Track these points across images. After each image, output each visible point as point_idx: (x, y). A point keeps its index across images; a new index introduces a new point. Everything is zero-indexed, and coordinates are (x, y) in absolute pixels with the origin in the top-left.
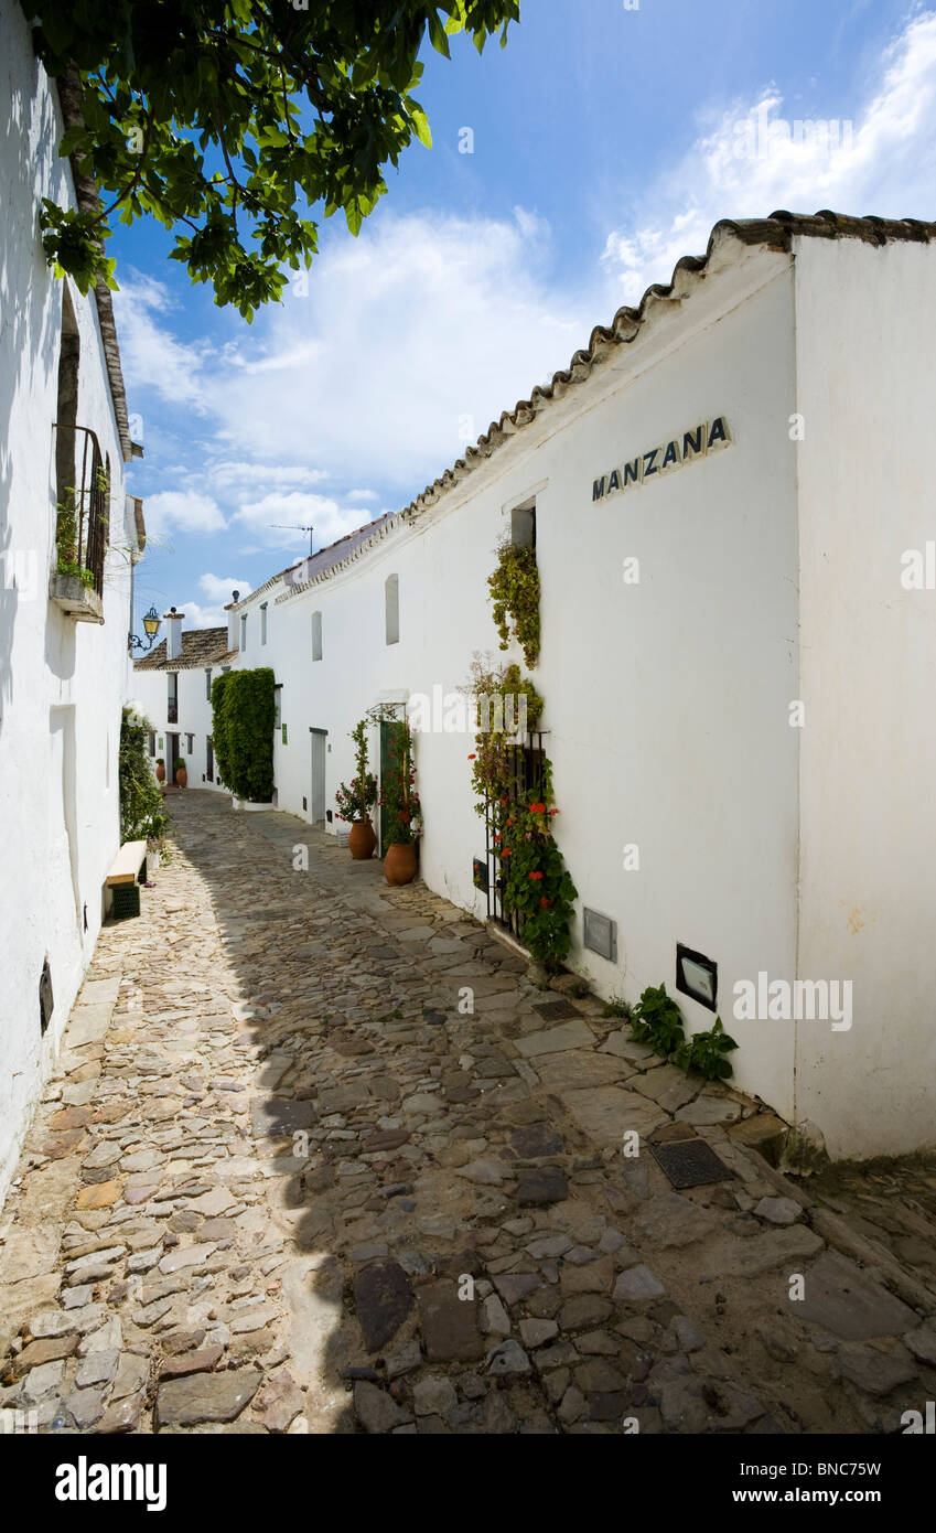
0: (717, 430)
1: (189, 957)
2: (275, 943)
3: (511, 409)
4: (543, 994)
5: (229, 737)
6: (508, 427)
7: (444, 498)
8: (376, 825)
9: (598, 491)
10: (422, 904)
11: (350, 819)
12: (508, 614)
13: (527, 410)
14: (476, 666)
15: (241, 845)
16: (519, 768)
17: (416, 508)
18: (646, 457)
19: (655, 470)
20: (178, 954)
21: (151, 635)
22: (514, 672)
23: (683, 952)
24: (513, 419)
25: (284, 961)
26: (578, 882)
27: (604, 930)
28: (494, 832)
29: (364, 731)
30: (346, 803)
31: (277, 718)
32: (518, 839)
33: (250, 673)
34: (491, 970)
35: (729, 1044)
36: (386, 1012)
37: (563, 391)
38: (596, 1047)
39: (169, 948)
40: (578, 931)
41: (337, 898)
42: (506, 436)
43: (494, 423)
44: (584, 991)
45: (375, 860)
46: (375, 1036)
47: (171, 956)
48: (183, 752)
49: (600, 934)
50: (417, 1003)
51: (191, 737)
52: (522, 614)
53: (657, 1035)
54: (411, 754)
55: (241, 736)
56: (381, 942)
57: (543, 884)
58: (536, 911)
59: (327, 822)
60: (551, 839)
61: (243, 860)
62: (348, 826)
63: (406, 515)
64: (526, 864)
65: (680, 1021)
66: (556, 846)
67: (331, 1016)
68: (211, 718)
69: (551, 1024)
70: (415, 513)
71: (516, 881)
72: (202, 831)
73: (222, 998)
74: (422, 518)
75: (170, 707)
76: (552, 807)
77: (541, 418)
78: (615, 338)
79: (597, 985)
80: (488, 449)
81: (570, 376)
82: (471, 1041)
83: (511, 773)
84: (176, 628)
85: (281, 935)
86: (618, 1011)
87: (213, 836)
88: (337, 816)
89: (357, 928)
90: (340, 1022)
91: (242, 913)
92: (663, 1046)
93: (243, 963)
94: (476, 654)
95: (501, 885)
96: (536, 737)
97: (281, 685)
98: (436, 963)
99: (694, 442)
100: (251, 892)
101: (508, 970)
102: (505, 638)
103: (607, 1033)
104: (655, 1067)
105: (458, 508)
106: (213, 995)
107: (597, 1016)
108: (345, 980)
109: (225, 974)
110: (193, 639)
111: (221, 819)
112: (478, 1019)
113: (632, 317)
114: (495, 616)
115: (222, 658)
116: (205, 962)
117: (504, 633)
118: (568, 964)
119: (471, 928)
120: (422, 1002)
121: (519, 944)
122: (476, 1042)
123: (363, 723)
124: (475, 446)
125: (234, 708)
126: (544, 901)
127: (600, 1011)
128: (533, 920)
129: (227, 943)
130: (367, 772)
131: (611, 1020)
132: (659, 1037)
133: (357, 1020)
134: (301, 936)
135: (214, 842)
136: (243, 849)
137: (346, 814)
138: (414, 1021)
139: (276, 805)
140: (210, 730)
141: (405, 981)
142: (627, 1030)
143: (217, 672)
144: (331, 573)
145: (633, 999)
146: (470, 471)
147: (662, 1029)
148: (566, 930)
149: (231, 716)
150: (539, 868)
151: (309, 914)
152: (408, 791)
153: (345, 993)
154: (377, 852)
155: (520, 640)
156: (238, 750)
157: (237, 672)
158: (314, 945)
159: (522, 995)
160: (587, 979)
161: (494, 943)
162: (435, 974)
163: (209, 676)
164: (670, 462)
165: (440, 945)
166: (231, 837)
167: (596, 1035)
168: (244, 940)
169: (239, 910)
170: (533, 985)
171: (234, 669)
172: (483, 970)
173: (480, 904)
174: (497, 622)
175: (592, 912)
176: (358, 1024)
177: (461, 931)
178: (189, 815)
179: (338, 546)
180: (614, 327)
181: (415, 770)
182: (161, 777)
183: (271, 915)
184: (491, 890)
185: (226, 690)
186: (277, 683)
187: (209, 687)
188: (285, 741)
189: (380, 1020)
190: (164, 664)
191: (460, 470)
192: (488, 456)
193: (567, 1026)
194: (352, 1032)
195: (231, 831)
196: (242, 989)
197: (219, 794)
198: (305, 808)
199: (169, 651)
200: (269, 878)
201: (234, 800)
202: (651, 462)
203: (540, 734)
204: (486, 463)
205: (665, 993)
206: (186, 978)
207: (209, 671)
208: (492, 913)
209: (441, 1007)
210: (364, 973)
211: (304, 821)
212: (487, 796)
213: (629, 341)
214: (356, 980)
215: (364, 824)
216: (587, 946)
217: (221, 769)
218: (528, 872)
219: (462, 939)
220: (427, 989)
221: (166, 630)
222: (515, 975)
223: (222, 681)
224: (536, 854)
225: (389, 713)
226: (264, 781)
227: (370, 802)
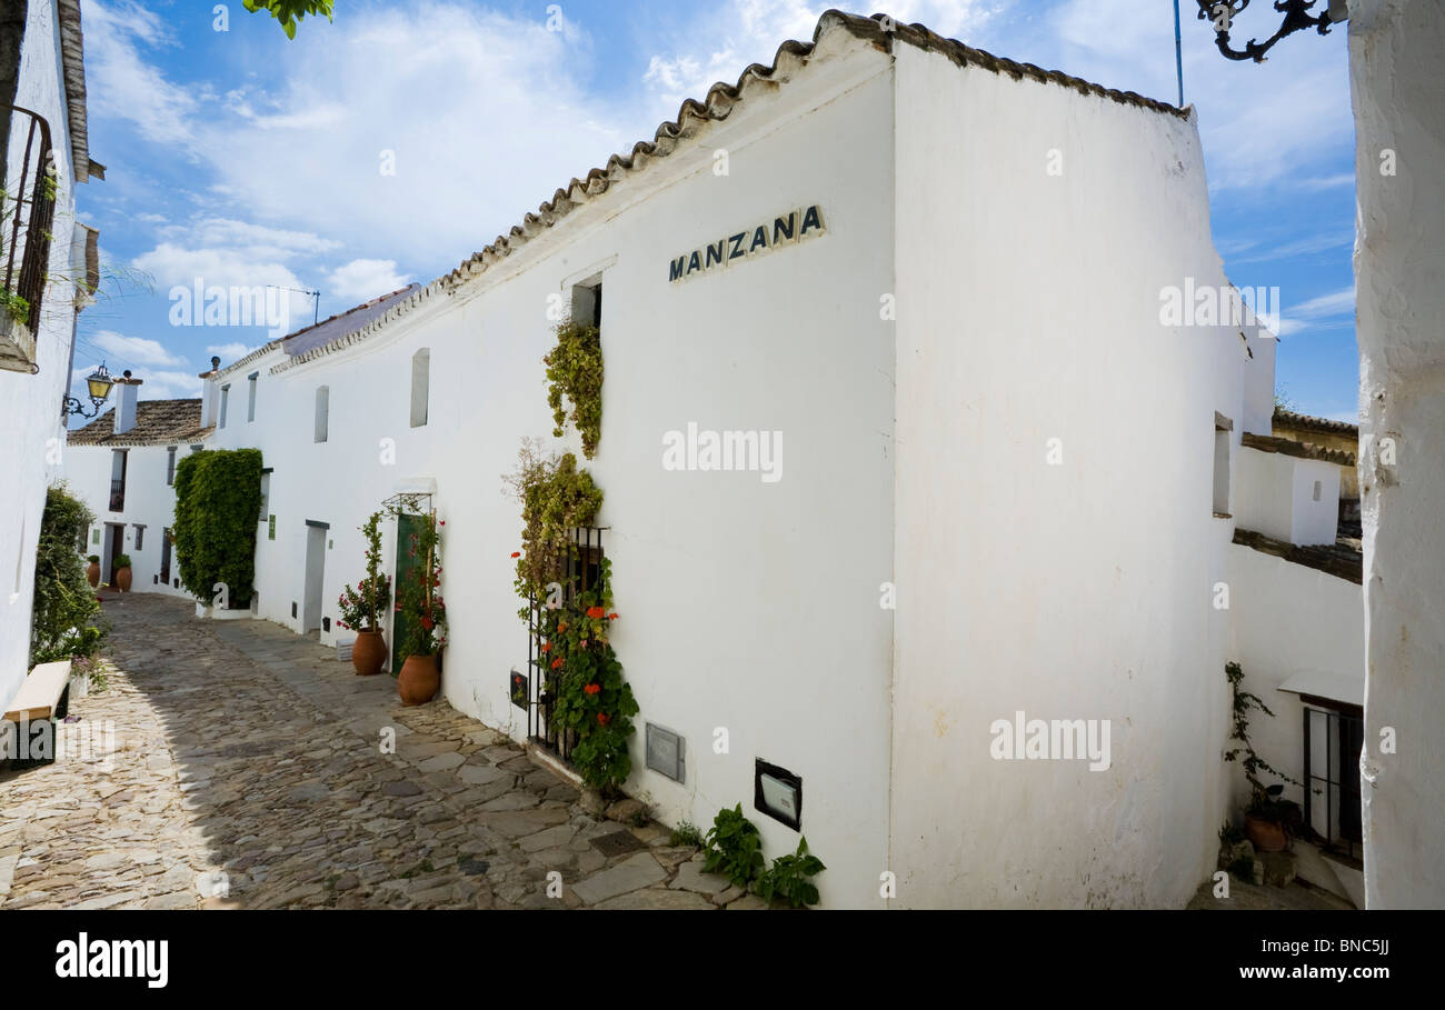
0: (811, 218)
1: (130, 816)
2: (257, 785)
3: (583, 177)
4: (600, 825)
5: (197, 529)
6: (577, 195)
7: (493, 268)
8: (388, 635)
9: (676, 271)
10: (447, 725)
11: (356, 626)
12: (565, 397)
13: (600, 179)
14: (524, 453)
15: (207, 662)
16: (573, 568)
17: (459, 275)
18: (731, 240)
19: (741, 253)
20: (112, 811)
21: (97, 400)
22: (569, 461)
23: (763, 768)
24: (584, 187)
25: (270, 808)
26: (639, 694)
27: (670, 747)
28: (539, 640)
29: (378, 525)
30: (351, 608)
31: (262, 508)
32: (572, 647)
33: (231, 454)
34: (536, 801)
35: (815, 866)
36: (412, 865)
37: (643, 162)
38: (667, 883)
39: (99, 805)
40: (639, 749)
41: (339, 724)
42: (573, 205)
43: (561, 190)
44: (645, 818)
45: (385, 675)
46: (398, 897)
47: (103, 816)
48: (128, 547)
49: (665, 752)
50: (450, 849)
51: (141, 529)
52: (582, 398)
53: (734, 863)
54: (436, 552)
55: (214, 529)
56: (400, 776)
57: (600, 698)
58: (592, 730)
59: (322, 631)
60: (609, 647)
61: (210, 681)
62: (352, 636)
63: (446, 282)
64: (580, 676)
65: (759, 845)
66: (613, 655)
67: (338, 877)
68: (174, 506)
69: (612, 860)
70: (457, 281)
71: (569, 695)
72: (152, 646)
73: (182, 868)
74: (465, 286)
75: (113, 492)
76: (610, 612)
77: (614, 189)
78: (707, 113)
79: (661, 810)
80: (551, 218)
81: (654, 148)
82: (522, 891)
83: (564, 574)
84: (127, 399)
85: (265, 775)
86: (687, 839)
87: (169, 652)
88: (339, 623)
89: (368, 760)
90: (351, 884)
91: (212, 749)
92: (741, 875)
93: (212, 816)
94: (525, 440)
95: (547, 701)
96: (594, 534)
97: (271, 470)
98: (468, 796)
99: (785, 228)
100: (223, 721)
101: (556, 800)
102: (561, 424)
103: (677, 865)
104: (735, 900)
105: (508, 280)
106: (167, 865)
107: (663, 846)
108: (354, 827)
109: (186, 833)
110: (153, 411)
111: (180, 630)
112: (527, 862)
113: (728, 94)
114: (550, 399)
115: (193, 434)
116: (156, 820)
117: (560, 417)
118: (627, 788)
119: (507, 751)
120: (456, 847)
121: (568, 768)
122: (527, 892)
123: (377, 515)
124: (537, 213)
125: (205, 496)
126: (600, 717)
127: (666, 840)
128: (587, 739)
129: (187, 792)
130: (380, 570)
131: (680, 849)
132: (737, 865)
133: (373, 879)
134: (293, 774)
135: (169, 659)
136: (210, 668)
137: (352, 622)
138: (447, 872)
139: (256, 612)
140: (170, 520)
141: (432, 822)
142: (699, 859)
143: (184, 451)
144: (345, 342)
145: (705, 825)
146: (526, 239)
147: (740, 855)
148: (624, 749)
149: (201, 504)
150: (595, 681)
151: (301, 746)
152: (431, 593)
153: (356, 845)
154: (389, 666)
155: (579, 426)
156: (208, 546)
157: (213, 452)
158: (311, 785)
159: (576, 828)
160: (650, 803)
161: (536, 768)
162: (468, 811)
163: (172, 457)
164: (759, 247)
165: (471, 775)
166: (193, 652)
167: (665, 868)
168: (213, 785)
169: (206, 745)
170: (587, 814)
171: (208, 447)
172: (526, 801)
173: (520, 724)
174: (552, 406)
175: (655, 727)
176: (375, 884)
177: (495, 756)
178: (133, 626)
179: (353, 315)
180: (708, 102)
181: (441, 570)
182: (94, 579)
183: (251, 750)
184: (534, 707)
185: (197, 473)
186: (265, 467)
187: (171, 469)
188: (272, 535)
189: (404, 877)
190: (109, 439)
191: (516, 238)
192: (550, 225)
193: (629, 862)
194: (367, 895)
195: (194, 645)
196: (211, 852)
197: (177, 600)
198: (294, 615)
199: (118, 423)
200: (247, 703)
201: (199, 606)
202: (738, 244)
203: (599, 530)
204: (547, 232)
205: (741, 815)
206: (126, 844)
207: (172, 450)
208: (533, 733)
209: (479, 851)
210: (378, 817)
211: (292, 631)
212: (531, 599)
213: (721, 119)
214: (369, 827)
215: (373, 634)
216: (649, 766)
217: (183, 568)
218: (583, 685)
219: (497, 765)
220: (460, 830)
221: (115, 398)
222: (564, 804)
223: (192, 462)
224: (592, 664)
225: (412, 504)
226: (241, 584)
227: (381, 607)
